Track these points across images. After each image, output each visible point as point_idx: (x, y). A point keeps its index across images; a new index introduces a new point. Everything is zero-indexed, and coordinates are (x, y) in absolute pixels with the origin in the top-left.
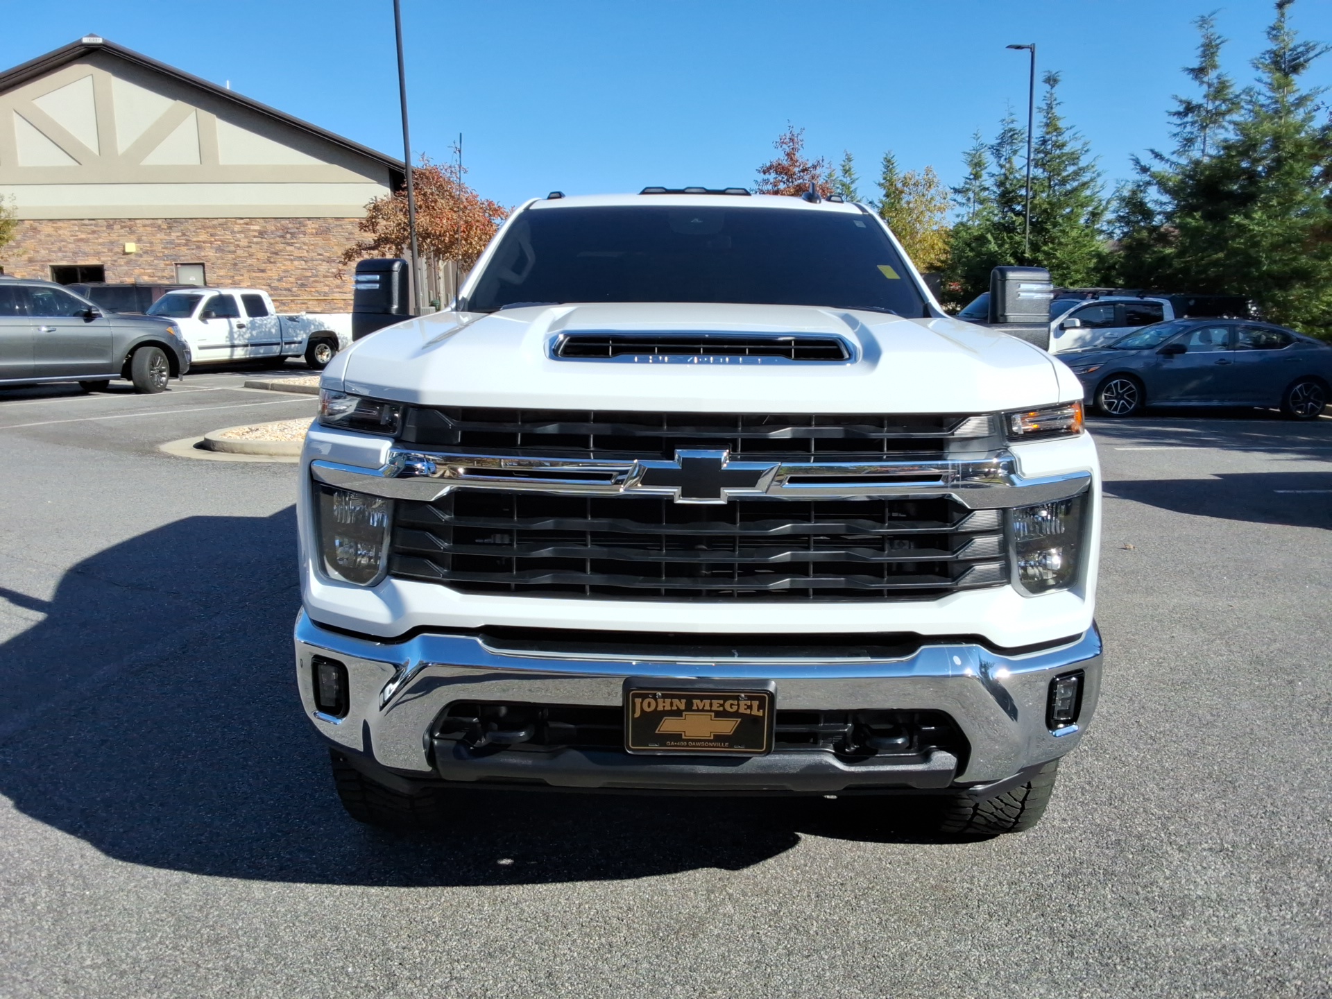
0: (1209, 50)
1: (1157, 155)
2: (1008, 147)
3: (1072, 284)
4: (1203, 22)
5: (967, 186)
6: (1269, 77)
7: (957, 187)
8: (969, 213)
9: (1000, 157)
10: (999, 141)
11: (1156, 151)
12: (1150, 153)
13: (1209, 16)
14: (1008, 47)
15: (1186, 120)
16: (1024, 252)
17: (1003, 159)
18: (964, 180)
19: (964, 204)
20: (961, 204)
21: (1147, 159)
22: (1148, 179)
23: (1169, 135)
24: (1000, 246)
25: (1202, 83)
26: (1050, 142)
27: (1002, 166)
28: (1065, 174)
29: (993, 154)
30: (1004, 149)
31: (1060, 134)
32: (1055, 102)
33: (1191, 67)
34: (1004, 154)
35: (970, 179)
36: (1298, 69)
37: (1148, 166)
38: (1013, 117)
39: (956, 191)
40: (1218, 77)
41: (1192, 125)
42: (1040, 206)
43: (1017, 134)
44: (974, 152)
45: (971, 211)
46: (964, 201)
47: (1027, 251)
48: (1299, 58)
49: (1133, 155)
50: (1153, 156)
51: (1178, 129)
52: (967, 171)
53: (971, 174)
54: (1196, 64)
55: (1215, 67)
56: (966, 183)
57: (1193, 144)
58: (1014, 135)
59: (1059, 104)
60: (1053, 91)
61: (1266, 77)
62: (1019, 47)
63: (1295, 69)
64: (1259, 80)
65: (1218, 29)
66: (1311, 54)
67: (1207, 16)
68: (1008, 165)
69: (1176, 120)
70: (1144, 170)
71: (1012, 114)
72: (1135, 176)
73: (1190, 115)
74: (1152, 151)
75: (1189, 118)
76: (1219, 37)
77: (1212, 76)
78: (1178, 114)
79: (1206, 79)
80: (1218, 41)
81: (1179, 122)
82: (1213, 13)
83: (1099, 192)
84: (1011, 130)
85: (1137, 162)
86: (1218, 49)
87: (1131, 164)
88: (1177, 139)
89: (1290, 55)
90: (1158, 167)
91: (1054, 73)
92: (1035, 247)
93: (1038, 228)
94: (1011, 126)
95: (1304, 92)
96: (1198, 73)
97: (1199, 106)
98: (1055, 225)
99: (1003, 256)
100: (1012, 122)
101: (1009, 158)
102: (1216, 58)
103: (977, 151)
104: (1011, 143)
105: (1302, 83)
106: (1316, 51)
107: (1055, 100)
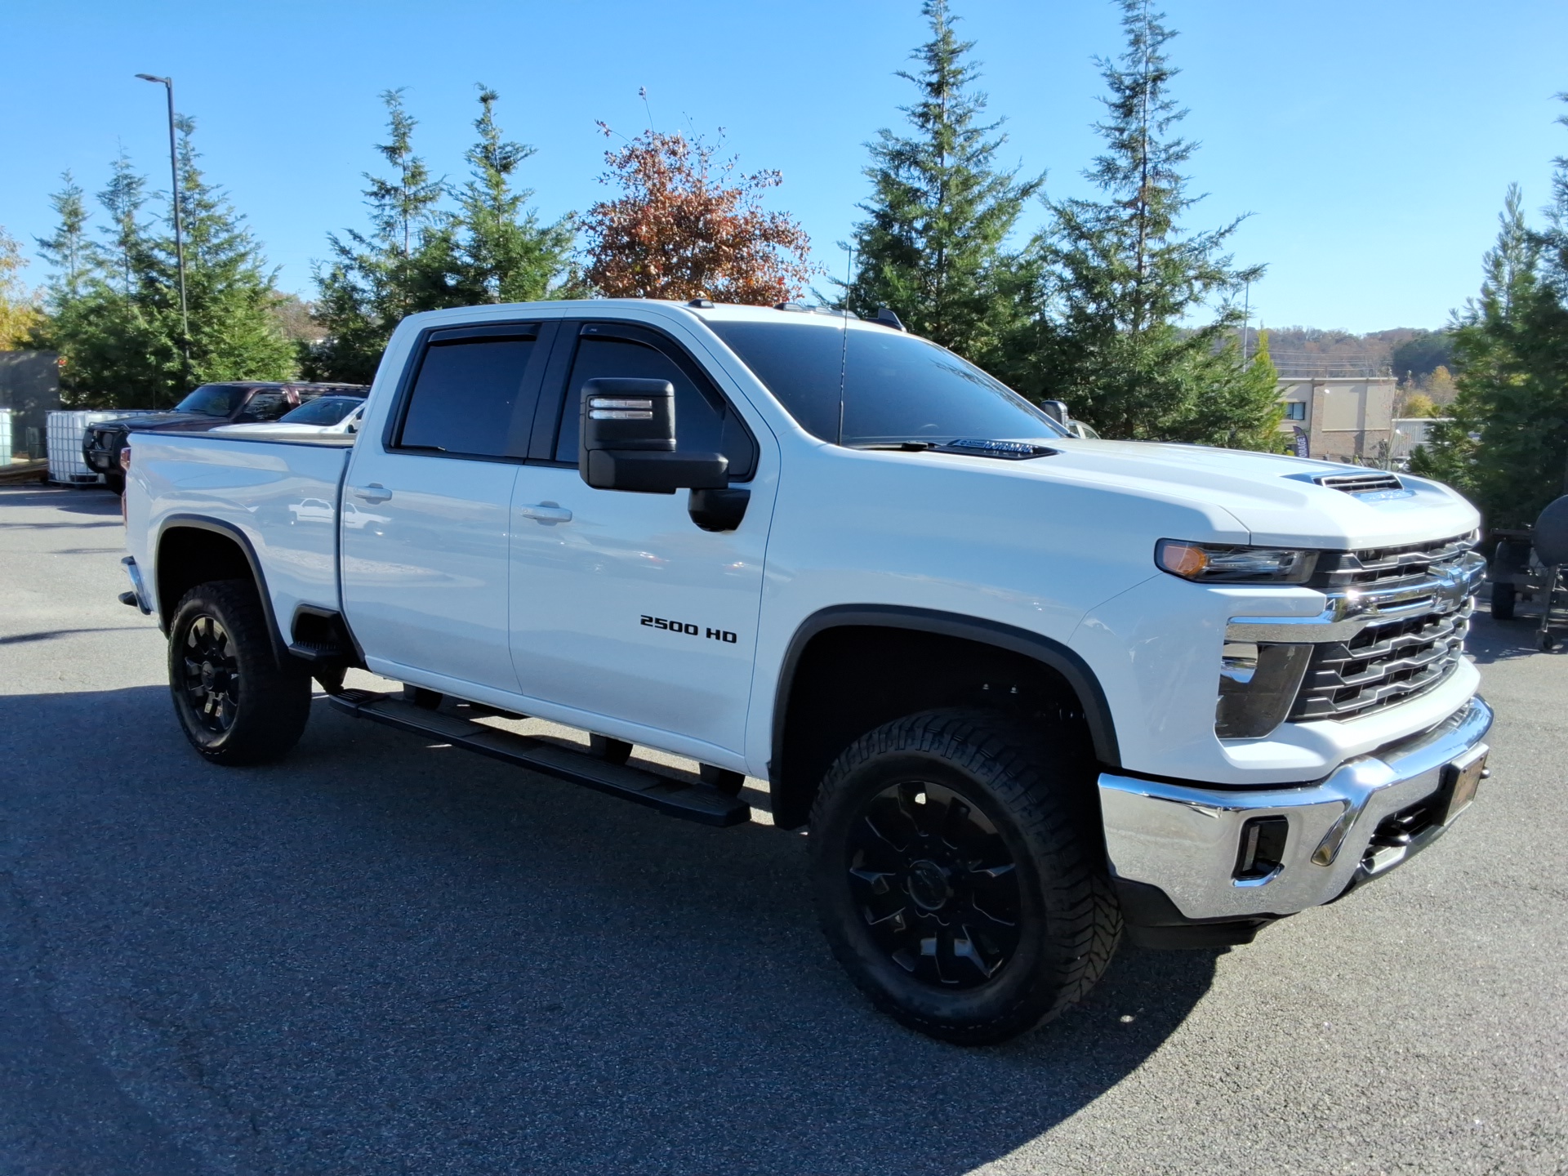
0: (401, 129)
1: (356, 237)
2: (126, 198)
3: (246, 374)
4: (390, 98)
5: (62, 240)
6: (484, 172)
7: (46, 238)
8: (67, 274)
9: (116, 209)
10: (111, 189)
11: (356, 231)
12: (348, 233)
13: (397, 92)
14: (138, 76)
15: (383, 202)
16: (183, 333)
17: (119, 211)
18: (56, 231)
19: (57, 262)
20: (54, 262)
21: (347, 241)
22: (347, 262)
23: (368, 217)
24: (150, 322)
25: (395, 163)
26: (192, 200)
27: (118, 221)
28: (215, 241)
29: (104, 203)
30: (120, 200)
31: (203, 192)
32: (194, 153)
33: (383, 145)
34: (121, 205)
35: (64, 231)
36: (508, 168)
37: (348, 248)
38: (128, 161)
39: (44, 244)
40: (414, 160)
41: (391, 209)
42: (192, 278)
43: (135, 182)
44: (65, 197)
45: (70, 271)
46: (59, 258)
47: (186, 331)
48: (509, 157)
49: (330, 234)
50: (351, 237)
51: (376, 212)
52: (59, 219)
53: (65, 224)
54: (389, 141)
55: (408, 149)
56: (59, 235)
57: (394, 230)
58: (132, 183)
59: (198, 155)
60: (189, 138)
61: (480, 171)
62: (151, 79)
63: (506, 168)
64: (475, 174)
65: (407, 110)
66: (519, 156)
67: (394, 92)
68: (127, 220)
69: (373, 201)
70: (344, 251)
71: (126, 157)
72: (334, 257)
73: (387, 197)
74: (351, 231)
75: (387, 200)
76: (410, 118)
77: (406, 158)
78: (375, 194)
79: (400, 161)
80: (409, 121)
81: (377, 203)
82: (400, 90)
83: (259, 266)
84: (126, 177)
85: (336, 242)
86: (410, 129)
87: (328, 244)
88: (377, 222)
89: (500, 153)
90: (359, 250)
91: (187, 116)
92: (194, 327)
93: (195, 304)
94: (126, 172)
95: (519, 193)
96: (392, 151)
97: (396, 189)
98: (215, 300)
99: (156, 336)
100: (128, 166)
101: (129, 211)
102: (408, 140)
103: (70, 195)
104: (129, 193)
105: (514, 182)
106: (522, 154)
107: (193, 150)
